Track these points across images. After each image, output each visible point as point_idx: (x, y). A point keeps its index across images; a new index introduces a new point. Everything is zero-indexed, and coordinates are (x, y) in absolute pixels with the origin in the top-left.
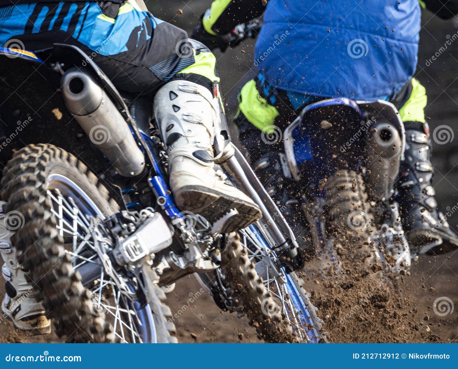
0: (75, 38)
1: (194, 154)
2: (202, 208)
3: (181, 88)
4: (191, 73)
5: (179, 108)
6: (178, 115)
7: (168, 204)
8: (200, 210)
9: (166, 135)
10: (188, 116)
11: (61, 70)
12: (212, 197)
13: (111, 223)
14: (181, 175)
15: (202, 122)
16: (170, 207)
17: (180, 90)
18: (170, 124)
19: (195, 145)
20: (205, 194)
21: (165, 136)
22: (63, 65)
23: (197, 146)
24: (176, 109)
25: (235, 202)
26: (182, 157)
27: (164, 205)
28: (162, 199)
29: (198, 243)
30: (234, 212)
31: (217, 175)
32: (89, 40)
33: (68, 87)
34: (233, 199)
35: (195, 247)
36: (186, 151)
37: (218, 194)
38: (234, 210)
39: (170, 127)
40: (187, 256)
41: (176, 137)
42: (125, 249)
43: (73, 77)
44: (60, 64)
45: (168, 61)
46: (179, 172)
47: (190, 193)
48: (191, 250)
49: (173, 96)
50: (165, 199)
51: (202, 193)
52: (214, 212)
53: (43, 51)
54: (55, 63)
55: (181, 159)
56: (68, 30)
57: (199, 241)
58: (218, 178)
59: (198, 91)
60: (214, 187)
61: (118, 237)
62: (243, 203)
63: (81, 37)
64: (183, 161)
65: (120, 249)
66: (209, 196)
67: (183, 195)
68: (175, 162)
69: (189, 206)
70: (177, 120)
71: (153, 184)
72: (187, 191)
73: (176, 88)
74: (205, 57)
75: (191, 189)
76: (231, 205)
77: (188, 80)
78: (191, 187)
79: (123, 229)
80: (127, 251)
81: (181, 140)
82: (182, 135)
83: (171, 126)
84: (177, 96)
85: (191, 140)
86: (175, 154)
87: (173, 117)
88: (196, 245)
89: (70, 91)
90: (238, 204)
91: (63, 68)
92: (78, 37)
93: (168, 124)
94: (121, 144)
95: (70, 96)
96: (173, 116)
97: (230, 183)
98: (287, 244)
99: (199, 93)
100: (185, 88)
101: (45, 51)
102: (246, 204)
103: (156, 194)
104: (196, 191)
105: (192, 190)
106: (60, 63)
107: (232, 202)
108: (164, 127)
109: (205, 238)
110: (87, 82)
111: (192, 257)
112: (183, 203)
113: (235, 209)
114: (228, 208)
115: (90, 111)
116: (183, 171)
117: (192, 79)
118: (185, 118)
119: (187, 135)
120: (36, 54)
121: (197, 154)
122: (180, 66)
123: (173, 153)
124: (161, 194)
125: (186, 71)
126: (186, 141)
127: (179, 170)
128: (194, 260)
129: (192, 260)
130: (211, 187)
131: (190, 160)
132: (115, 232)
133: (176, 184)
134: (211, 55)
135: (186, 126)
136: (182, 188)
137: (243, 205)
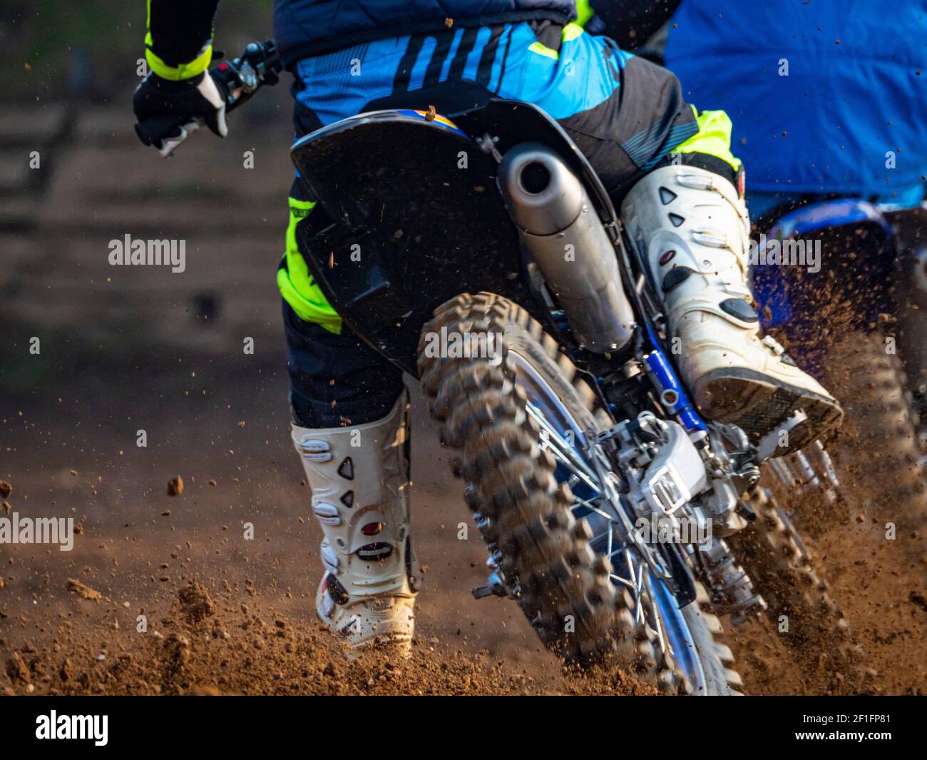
0: (493, 91)
1: (722, 306)
2: (743, 412)
3: (681, 179)
4: (694, 152)
5: (682, 219)
6: (682, 231)
7: (683, 404)
8: (738, 415)
9: (659, 272)
10: (700, 233)
11: (494, 150)
12: (766, 389)
13: (613, 442)
14: (703, 348)
15: (728, 244)
16: (687, 408)
17: (680, 184)
18: (666, 250)
19: (721, 288)
20: (753, 384)
21: (658, 274)
22: (496, 139)
23: (726, 291)
24: (677, 221)
25: (803, 396)
26: (700, 313)
27: (676, 406)
28: (670, 394)
29: (733, 477)
30: (800, 417)
31: (766, 346)
32: (520, 93)
33: (519, 181)
34: (799, 391)
35: (726, 487)
36: (707, 302)
37: (773, 383)
38: (800, 412)
39: (666, 257)
40: (710, 504)
41: (681, 275)
42: (653, 491)
43: (528, 161)
44: (492, 138)
45: (649, 132)
46: (699, 343)
47: (725, 383)
48: (718, 493)
49: (667, 197)
50: (677, 394)
51: (748, 382)
52: (762, 418)
53: (464, 114)
54: (481, 136)
55: (698, 316)
56: (478, 76)
57: (734, 474)
58: (768, 351)
59: (714, 186)
60: (765, 369)
61: (630, 469)
62: (816, 398)
63: (504, 87)
64: (702, 321)
65: (645, 490)
66: (760, 386)
67: (713, 387)
68: (687, 324)
69: (721, 407)
70: (680, 242)
71: (651, 365)
72: (721, 379)
73: (671, 180)
74: (714, 120)
75: (728, 374)
76: (795, 403)
77: (691, 164)
78: (727, 370)
79: (641, 452)
80: (657, 494)
81: (693, 281)
82: (694, 272)
83: (671, 254)
84: (675, 196)
85: (712, 279)
86: (686, 308)
87: (673, 238)
88: (728, 482)
89: (523, 189)
90: (807, 400)
91: (497, 145)
92: (498, 89)
93: (662, 250)
94: (602, 291)
95: (525, 199)
96: (673, 235)
97: (791, 361)
98: (816, 481)
99: (715, 190)
100: (690, 180)
101: (468, 114)
102: (823, 401)
103: (659, 385)
104: (738, 378)
105: (729, 376)
106: (492, 136)
107: (797, 397)
108: (653, 258)
109: (744, 468)
110: (554, 169)
111: (721, 505)
112: (710, 401)
113: (802, 409)
114: (788, 408)
115: (562, 227)
116: (708, 341)
117: (699, 162)
118: (697, 236)
119: (703, 271)
120: (452, 120)
121: (728, 305)
122: (673, 138)
123: (680, 306)
124: (667, 384)
125: (687, 148)
126: (703, 283)
127: (698, 339)
128: (725, 512)
129: (721, 512)
130: (761, 370)
131: (717, 319)
132: (626, 458)
133: (696, 365)
134: (722, 117)
135: (700, 253)
136: (709, 373)
137: (818, 402)
